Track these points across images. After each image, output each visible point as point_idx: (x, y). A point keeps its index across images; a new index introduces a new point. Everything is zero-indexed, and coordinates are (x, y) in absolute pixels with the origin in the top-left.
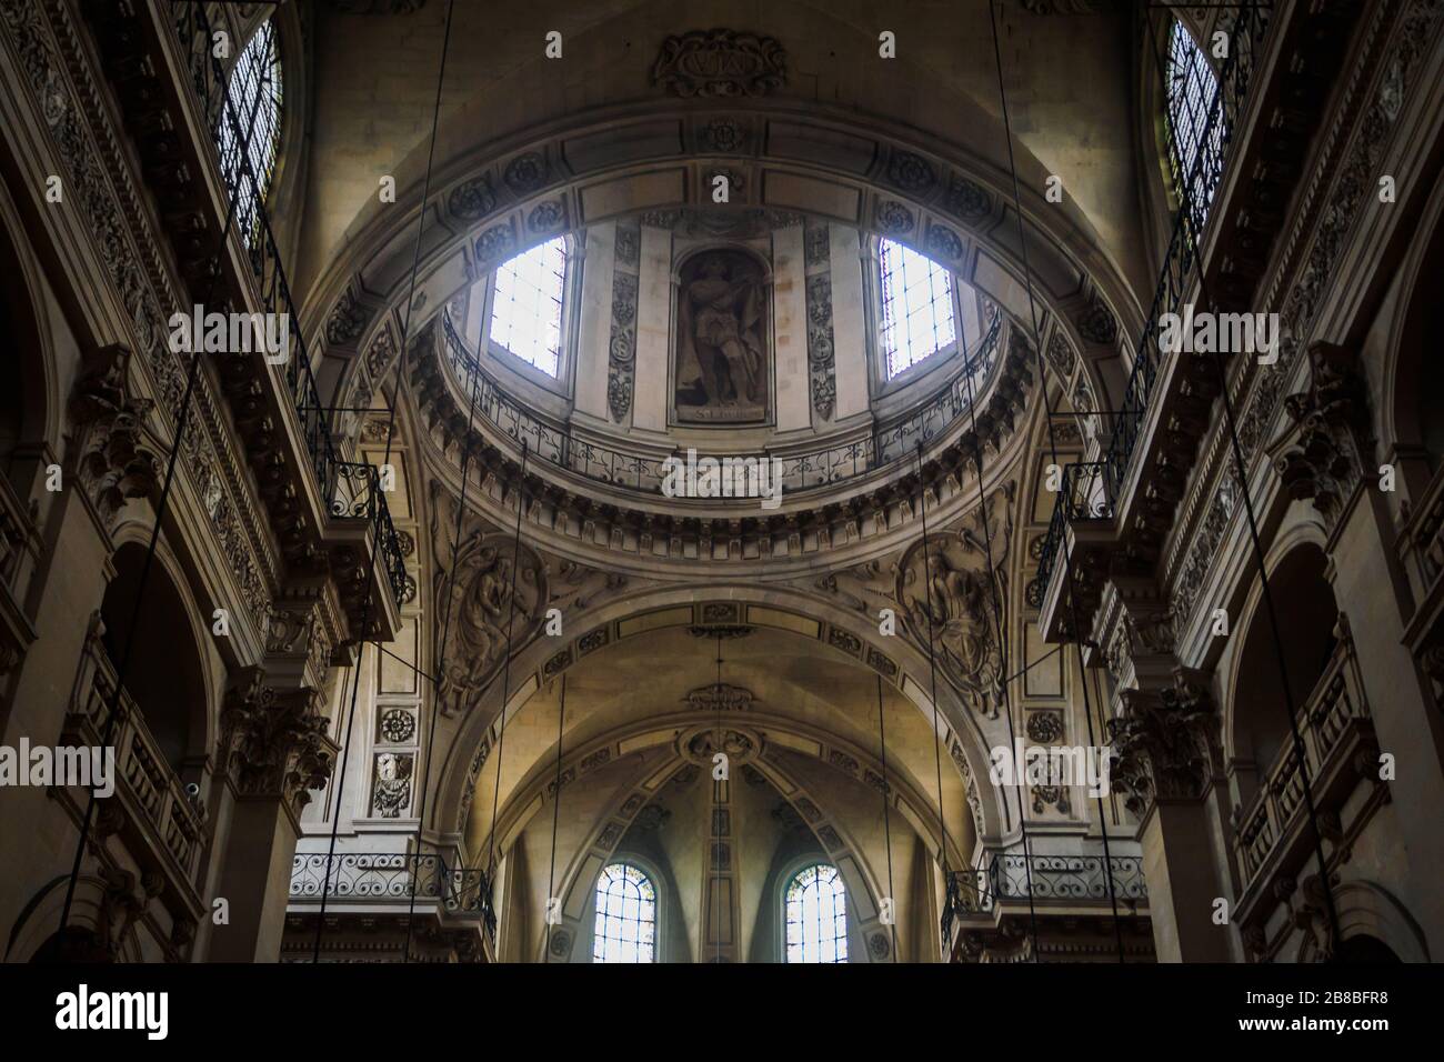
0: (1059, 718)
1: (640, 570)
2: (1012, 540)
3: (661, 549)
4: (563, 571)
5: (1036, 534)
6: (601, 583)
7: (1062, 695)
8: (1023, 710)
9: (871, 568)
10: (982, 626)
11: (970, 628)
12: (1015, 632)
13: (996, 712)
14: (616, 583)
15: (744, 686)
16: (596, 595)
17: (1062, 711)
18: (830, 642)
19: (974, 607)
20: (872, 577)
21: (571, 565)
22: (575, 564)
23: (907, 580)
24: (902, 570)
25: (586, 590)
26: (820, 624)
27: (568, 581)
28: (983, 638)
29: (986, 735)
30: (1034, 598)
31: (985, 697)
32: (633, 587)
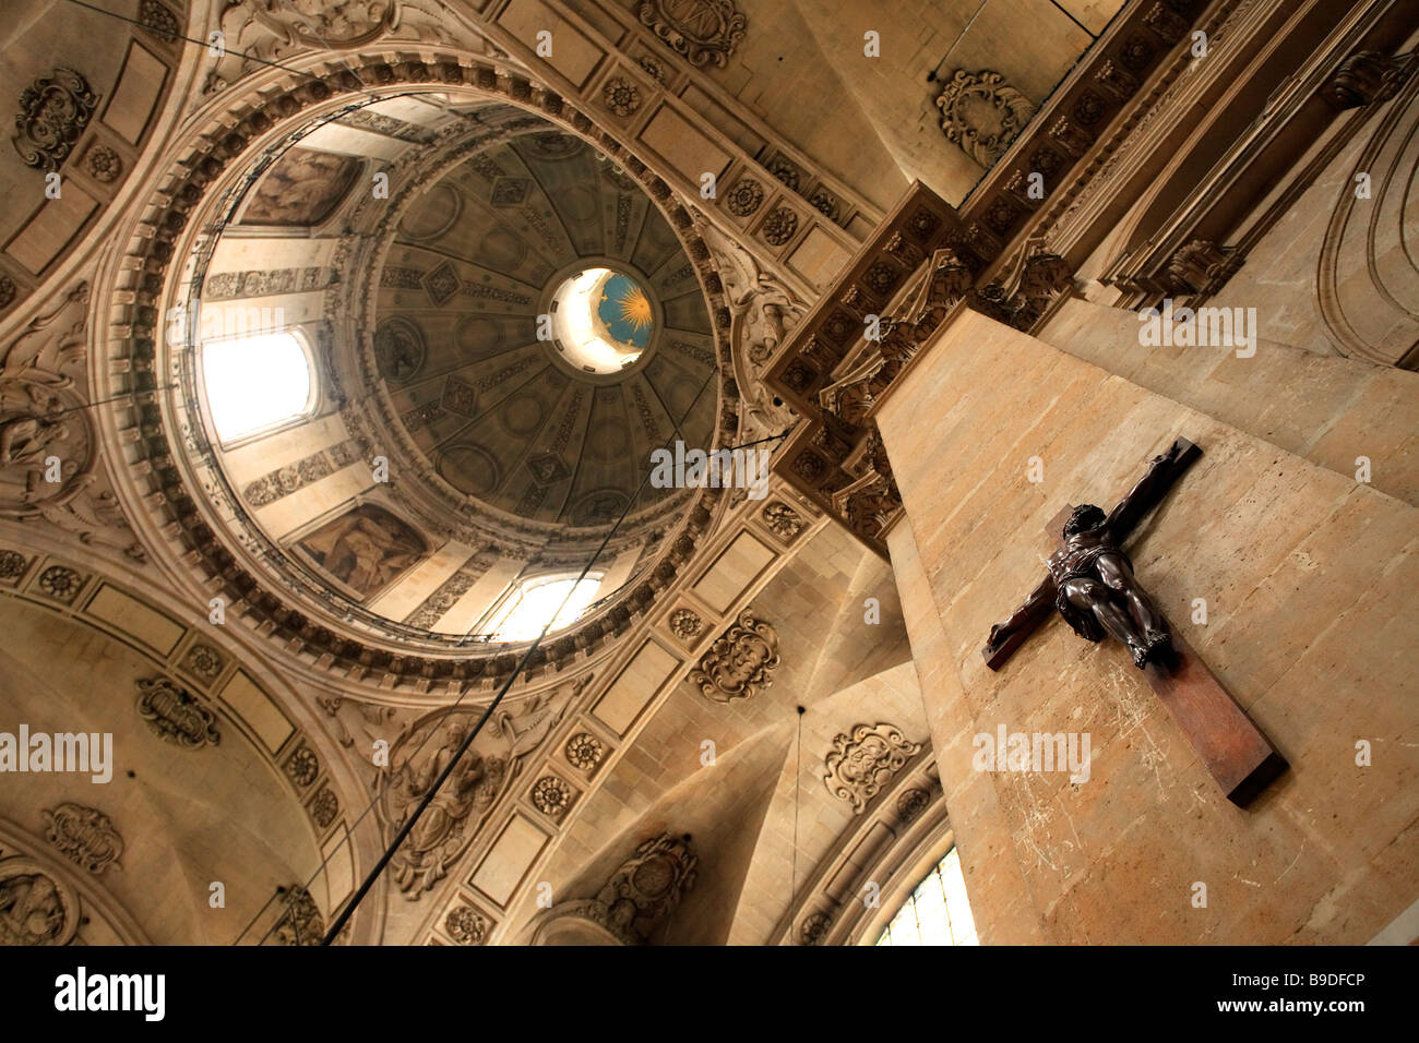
0: (486, 929)
1: (168, 568)
2: (553, 732)
3: (200, 576)
4: (102, 498)
5: (585, 731)
6: (125, 542)
7: (504, 908)
8: (457, 895)
9: (385, 712)
10: (461, 809)
11: (448, 804)
12: (501, 817)
13: (418, 894)
14: (135, 554)
15: (123, 834)
16: (109, 546)
17: (495, 923)
18: (283, 767)
19: (467, 788)
20: (379, 721)
21: (114, 499)
22: (118, 503)
23: (412, 740)
24: (415, 728)
25: (103, 534)
26: (295, 730)
27: (97, 511)
28: (455, 820)
29: (390, 913)
30: (541, 794)
31: (416, 876)
32: (147, 571)
